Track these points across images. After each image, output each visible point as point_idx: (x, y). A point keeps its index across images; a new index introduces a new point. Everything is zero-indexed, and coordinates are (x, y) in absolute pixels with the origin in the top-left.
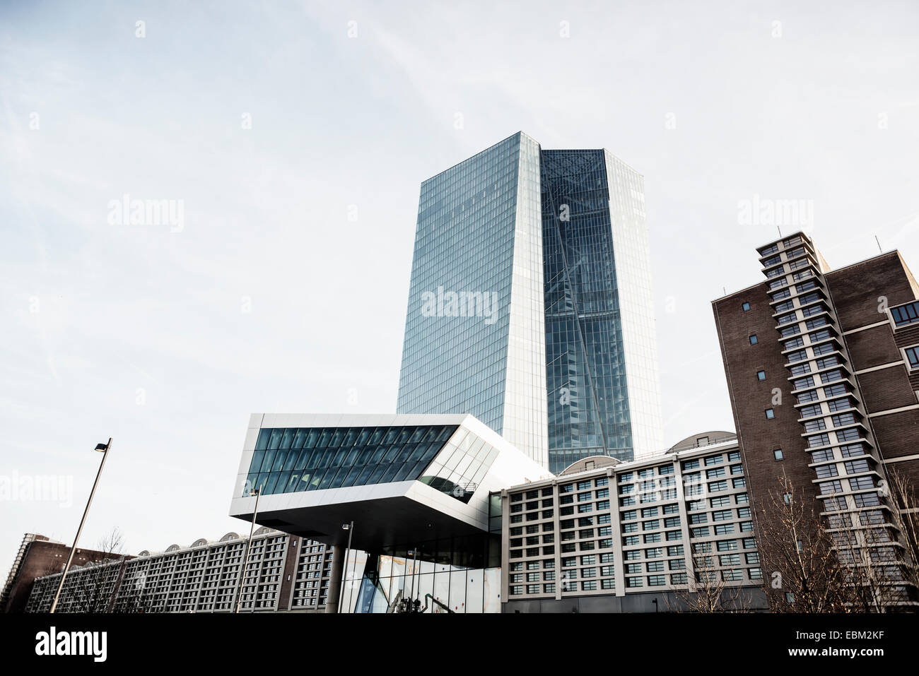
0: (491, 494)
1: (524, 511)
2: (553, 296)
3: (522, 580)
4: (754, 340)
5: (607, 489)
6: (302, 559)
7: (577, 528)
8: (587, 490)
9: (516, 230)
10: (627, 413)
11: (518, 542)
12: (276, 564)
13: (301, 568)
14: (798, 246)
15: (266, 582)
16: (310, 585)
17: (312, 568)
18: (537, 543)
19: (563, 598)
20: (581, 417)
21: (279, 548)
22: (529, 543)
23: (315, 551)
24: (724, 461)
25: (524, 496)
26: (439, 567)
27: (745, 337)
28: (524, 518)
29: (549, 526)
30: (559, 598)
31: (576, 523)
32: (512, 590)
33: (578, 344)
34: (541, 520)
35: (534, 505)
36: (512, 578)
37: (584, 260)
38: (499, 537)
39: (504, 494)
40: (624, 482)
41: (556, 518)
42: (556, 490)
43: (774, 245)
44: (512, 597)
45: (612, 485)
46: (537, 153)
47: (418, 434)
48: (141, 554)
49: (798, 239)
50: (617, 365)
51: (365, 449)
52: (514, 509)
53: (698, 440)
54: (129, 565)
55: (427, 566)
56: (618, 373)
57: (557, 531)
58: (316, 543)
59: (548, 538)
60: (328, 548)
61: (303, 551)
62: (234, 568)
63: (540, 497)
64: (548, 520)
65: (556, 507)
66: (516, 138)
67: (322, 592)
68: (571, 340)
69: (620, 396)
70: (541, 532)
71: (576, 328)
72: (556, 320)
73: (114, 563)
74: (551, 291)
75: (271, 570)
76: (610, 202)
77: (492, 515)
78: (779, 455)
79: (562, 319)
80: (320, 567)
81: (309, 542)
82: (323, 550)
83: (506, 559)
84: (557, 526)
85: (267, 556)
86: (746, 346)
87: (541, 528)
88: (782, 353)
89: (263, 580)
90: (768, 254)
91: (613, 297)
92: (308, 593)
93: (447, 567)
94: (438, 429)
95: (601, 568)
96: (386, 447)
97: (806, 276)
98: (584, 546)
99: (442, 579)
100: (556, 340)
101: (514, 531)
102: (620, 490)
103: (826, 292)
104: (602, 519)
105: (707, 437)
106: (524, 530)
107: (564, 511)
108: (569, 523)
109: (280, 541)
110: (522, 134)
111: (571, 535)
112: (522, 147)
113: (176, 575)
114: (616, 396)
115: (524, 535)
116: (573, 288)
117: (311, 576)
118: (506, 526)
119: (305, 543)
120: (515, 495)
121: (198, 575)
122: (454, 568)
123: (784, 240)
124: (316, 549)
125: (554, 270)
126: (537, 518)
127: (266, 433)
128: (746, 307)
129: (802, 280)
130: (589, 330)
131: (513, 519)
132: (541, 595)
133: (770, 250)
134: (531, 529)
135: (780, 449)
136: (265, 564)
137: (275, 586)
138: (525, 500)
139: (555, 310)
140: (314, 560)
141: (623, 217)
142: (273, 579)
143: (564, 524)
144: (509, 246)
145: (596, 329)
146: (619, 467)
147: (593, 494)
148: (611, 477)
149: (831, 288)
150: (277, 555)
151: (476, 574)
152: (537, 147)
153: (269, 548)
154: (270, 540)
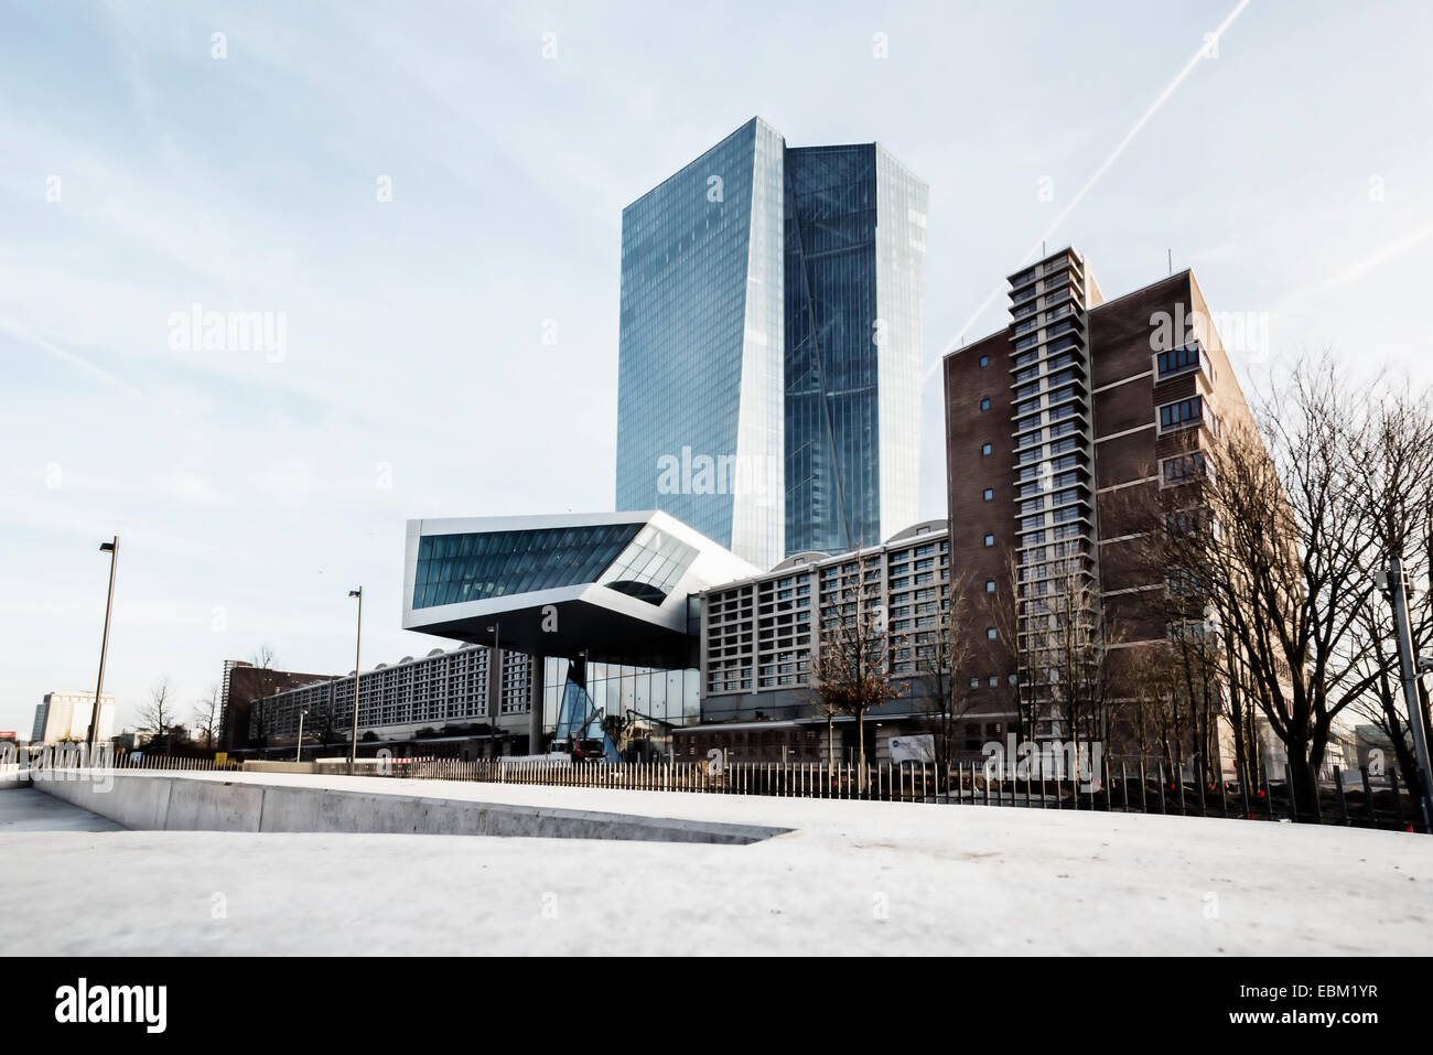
0: (689, 596)
1: (723, 611)
2: (795, 371)
3: (720, 678)
4: (986, 405)
5: (809, 586)
6: (506, 670)
7: (776, 626)
8: (788, 587)
9: (749, 278)
10: (876, 509)
11: (718, 642)
12: (481, 675)
13: (506, 677)
14: (1061, 269)
15: (474, 692)
16: (516, 693)
17: (517, 677)
18: (736, 642)
19: (759, 692)
20: (823, 515)
21: (482, 661)
22: (727, 643)
23: (518, 660)
24: (936, 552)
25: (723, 597)
26: (640, 670)
27: (976, 402)
28: (723, 618)
29: (748, 626)
30: (755, 692)
31: (776, 621)
32: (711, 688)
33: (824, 430)
34: (740, 620)
35: (733, 605)
36: (711, 677)
37: (838, 318)
38: (697, 639)
39: (703, 596)
40: (828, 578)
41: (755, 618)
42: (755, 590)
43: (1031, 270)
44: (711, 694)
45: (814, 581)
46: (780, 155)
47: (601, 534)
48: (351, 674)
49: (1063, 260)
50: (869, 454)
51: (541, 554)
52: (713, 610)
53: (918, 529)
54: (338, 684)
55: (629, 670)
56: (870, 464)
57: (755, 630)
58: (517, 654)
59: (747, 637)
60: (530, 658)
61: (506, 661)
62: (461, 678)
63: (740, 597)
64: (747, 620)
65: (755, 606)
66: (749, 130)
67: (528, 698)
68: (815, 423)
69: (870, 490)
70: (740, 632)
71: (822, 409)
72: (798, 400)
73: (323, 683)
74: (794, 362)
75: (477, 681)
76: (878, 230)
77: (691, 616)
78: (990, 541)
79: (806, 398)
80: (524, 676)
81: (511, 653)
82: (525, 659)
83: (704, 659)
84: (755, 625)
85: (471, 668)
86: (976, 413)
87: (739, 628)
88: (1013, 419)
89: (470, 690)
90: (1022, 283)
91: (871, 368)
92: (516, 700)
93: (648, 670)
94: (622, 527)
95: (798, 664)
96: (564, 550)
97: (1063, 313)
98: (782, 644)
99: (643, 681)
100: (797, 424)
101: (713, 632)
102: (823, 586)
103: (1085, 337)
104: (802, 616)
105: (927, 527)
106: (723, 631)
107: (763, 610)
108: (769, 622)
109: (482, 653)
110: (758, 121)
111: (770, 634)
112: (758, 144)
113: (386, 691)
114: (866, 490)
115: (723, 635)
116: (821, 358)
117: (517, 684)
118: (705, 627)
119: (507, 654)
120: (713, 596)
121: (408, 689)
122: (653, 670)
123: (1045, 263)
124: (519, 659)
125: (797, 333)
126: (736, 618)
127: (427, 541)
128: (985, 362)
129: (1057, 319)
130: (838, 410)
131: (712, 620)
132: (739, 690)
133: (1025, 278)
134: (729, 629)
135: (992, 535)
136: (471, 676)
137: (484, 695)
138: (724, 601)
139: (798, 388)
140: (517, 669)
141: (894, 253)
142: (480, 689)
143: (763, 623)
144: (739, 301)
145: (848, 409)
146: (824, 562)
147: (794, 592)
148: (813, 573)
149: (1093, 330)
150: (481, 668)
151: (676, 674)
152: (780, 144)
153: (472, 661)
154: (472, 653)
